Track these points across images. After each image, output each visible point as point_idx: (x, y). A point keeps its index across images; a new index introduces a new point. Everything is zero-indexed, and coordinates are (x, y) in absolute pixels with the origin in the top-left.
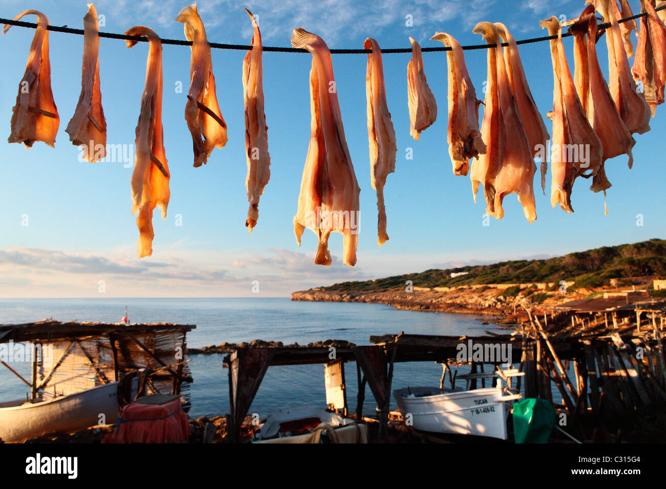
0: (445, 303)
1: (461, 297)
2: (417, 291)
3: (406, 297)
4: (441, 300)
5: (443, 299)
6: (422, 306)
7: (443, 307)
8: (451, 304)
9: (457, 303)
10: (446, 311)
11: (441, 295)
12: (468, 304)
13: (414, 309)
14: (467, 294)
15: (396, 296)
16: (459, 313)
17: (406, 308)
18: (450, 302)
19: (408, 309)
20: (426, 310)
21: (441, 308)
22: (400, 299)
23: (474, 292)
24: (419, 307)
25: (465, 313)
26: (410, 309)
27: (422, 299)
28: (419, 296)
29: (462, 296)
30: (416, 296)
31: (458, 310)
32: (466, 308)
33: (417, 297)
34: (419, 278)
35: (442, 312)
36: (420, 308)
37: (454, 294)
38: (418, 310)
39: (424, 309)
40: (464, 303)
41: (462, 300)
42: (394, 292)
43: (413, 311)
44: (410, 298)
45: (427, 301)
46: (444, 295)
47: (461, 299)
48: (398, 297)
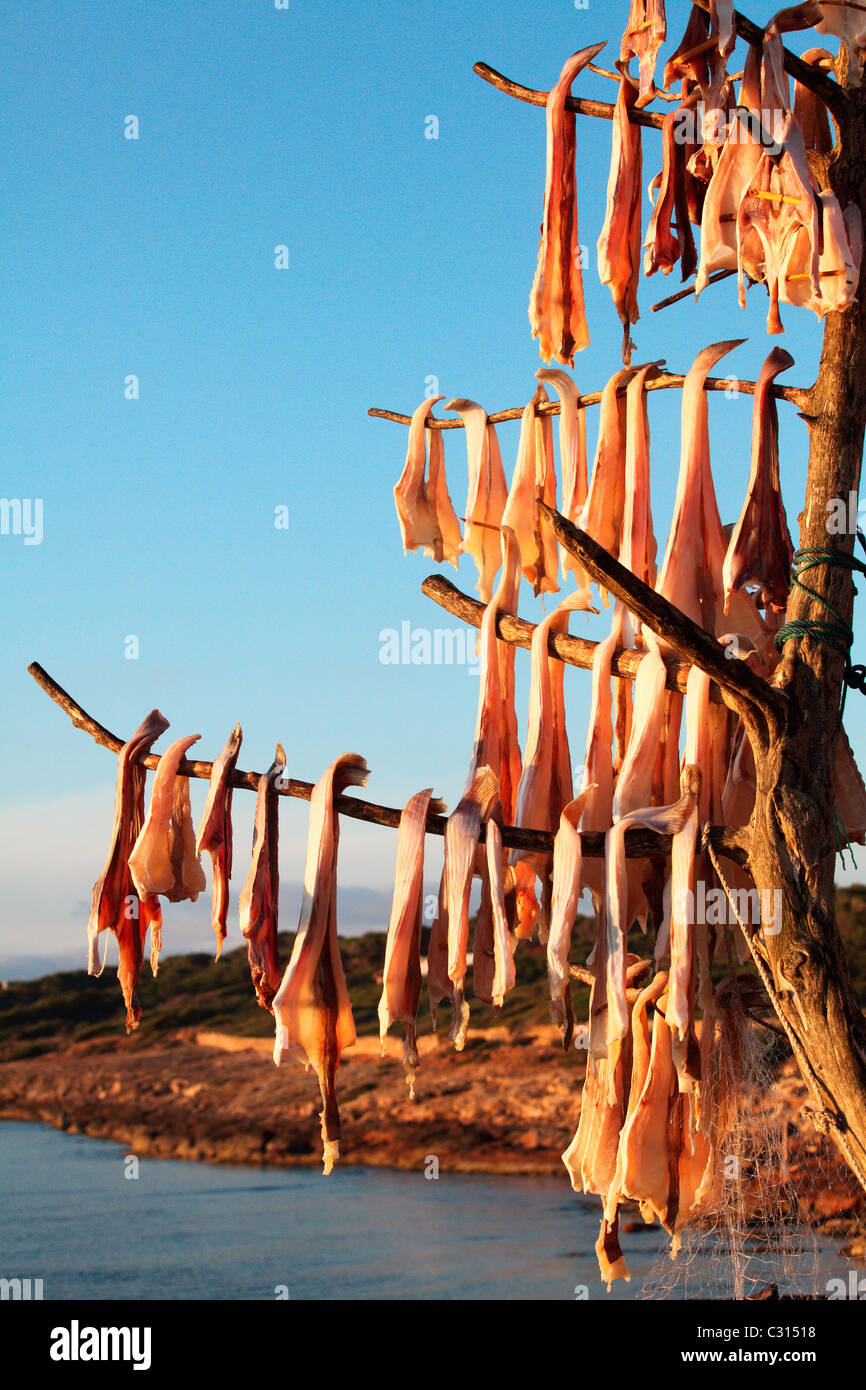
0: (394, 1123)
1: (477, 1089)
2: (223, 1053)
3: (167, 1090)
4: (373, 1104)
5: (383, 1100)
6: (268, 1136)
7: (385, 1143)
8: (424, 1123)
9: (456, 1121)
10: (403, 1162)
11: (364, 1076)
12: (522, 1126)
13: (226, 1154)
14: (512, 1075)
15: (106, 1083)
16: (472, 1172)
17: (182, 1149)
18: (421, 1113)
19: (194, 1152)
20: (291, 1159)
21: (373, 1148)
22: (131, 1096)
23: (544, 1060)
24: (254, 1142)
25: (506, 1174)
26: (202, 1156)
27: (260, 1097)
28: (242, 1081)
29: (483, 1081)
30: (220, 1083)
31: (464, 1157)
32: (509, 1147)
33: (228, 1087)
34: (218, 983)
35: (381, 1168)
36: (263, 1150)
37: (437, 1072)
38: (248, 1162)
39: (281, 1152)
40: (499, 1120)
41: (488, 1105)
42: (93, 1061)
43: (224, 1162)
44: (191, 1092)
45: (290, 1113)
46: (386, 1079)
47: (478, 1099)
48: (117, 1087)
